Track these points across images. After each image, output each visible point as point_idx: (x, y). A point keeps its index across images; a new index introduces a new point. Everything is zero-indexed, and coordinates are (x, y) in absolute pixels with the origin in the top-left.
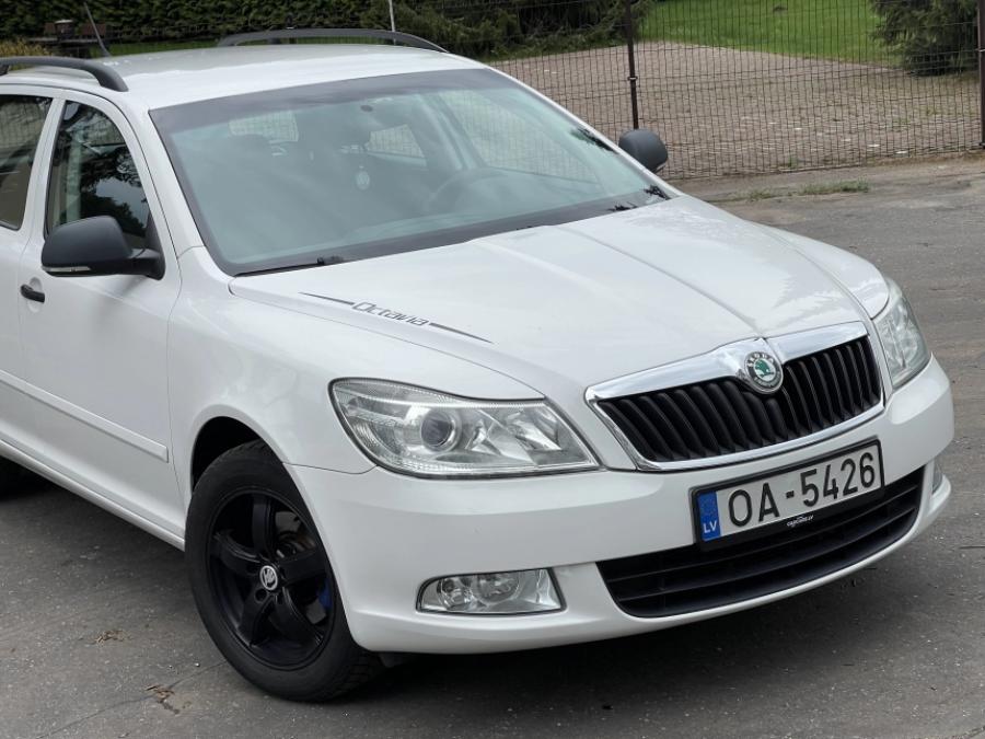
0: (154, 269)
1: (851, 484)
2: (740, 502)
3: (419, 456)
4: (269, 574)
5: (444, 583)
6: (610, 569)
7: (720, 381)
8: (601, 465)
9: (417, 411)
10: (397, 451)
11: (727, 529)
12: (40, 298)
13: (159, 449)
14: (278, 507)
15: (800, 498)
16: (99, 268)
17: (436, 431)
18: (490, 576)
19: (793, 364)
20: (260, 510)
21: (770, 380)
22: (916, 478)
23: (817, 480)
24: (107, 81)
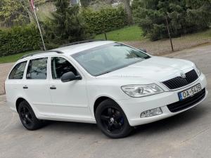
1: (197, 90)
6: (169, 106)
8: (164, 91)
9: (136, 88)
11: (183, 98)
16: (71, 80)
21: (184, 76)
22: (204, 89)
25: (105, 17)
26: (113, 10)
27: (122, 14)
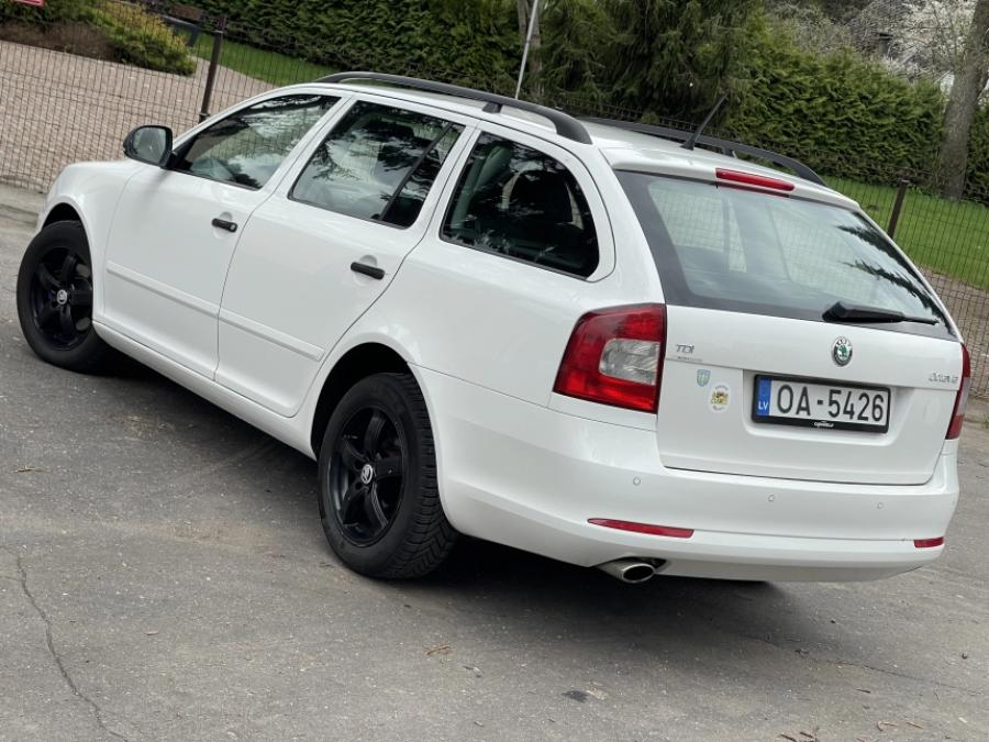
25: (836, 98)
26: (892, 87)
27: (924, 124)
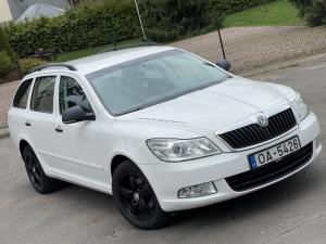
0: (93, 118)
2: (261, 157)
3: (173, 157)
4: (137, 196)
5: (184, 190)
7: (251, 125)
10: (167, 156)
11: (259, 165)
12: (61, 131)
13: (101, 167)
14: (136, 177)
15: (277, 154)
17: (176, 149)
18: (196, 186)
19: (271, 118)
20: (132, 179)
21: (265, 123)
23: (282, 148)
24: (71, 68)
